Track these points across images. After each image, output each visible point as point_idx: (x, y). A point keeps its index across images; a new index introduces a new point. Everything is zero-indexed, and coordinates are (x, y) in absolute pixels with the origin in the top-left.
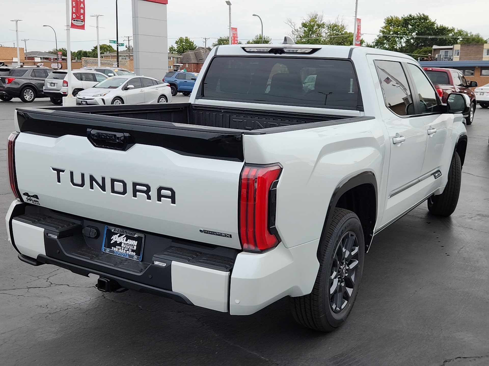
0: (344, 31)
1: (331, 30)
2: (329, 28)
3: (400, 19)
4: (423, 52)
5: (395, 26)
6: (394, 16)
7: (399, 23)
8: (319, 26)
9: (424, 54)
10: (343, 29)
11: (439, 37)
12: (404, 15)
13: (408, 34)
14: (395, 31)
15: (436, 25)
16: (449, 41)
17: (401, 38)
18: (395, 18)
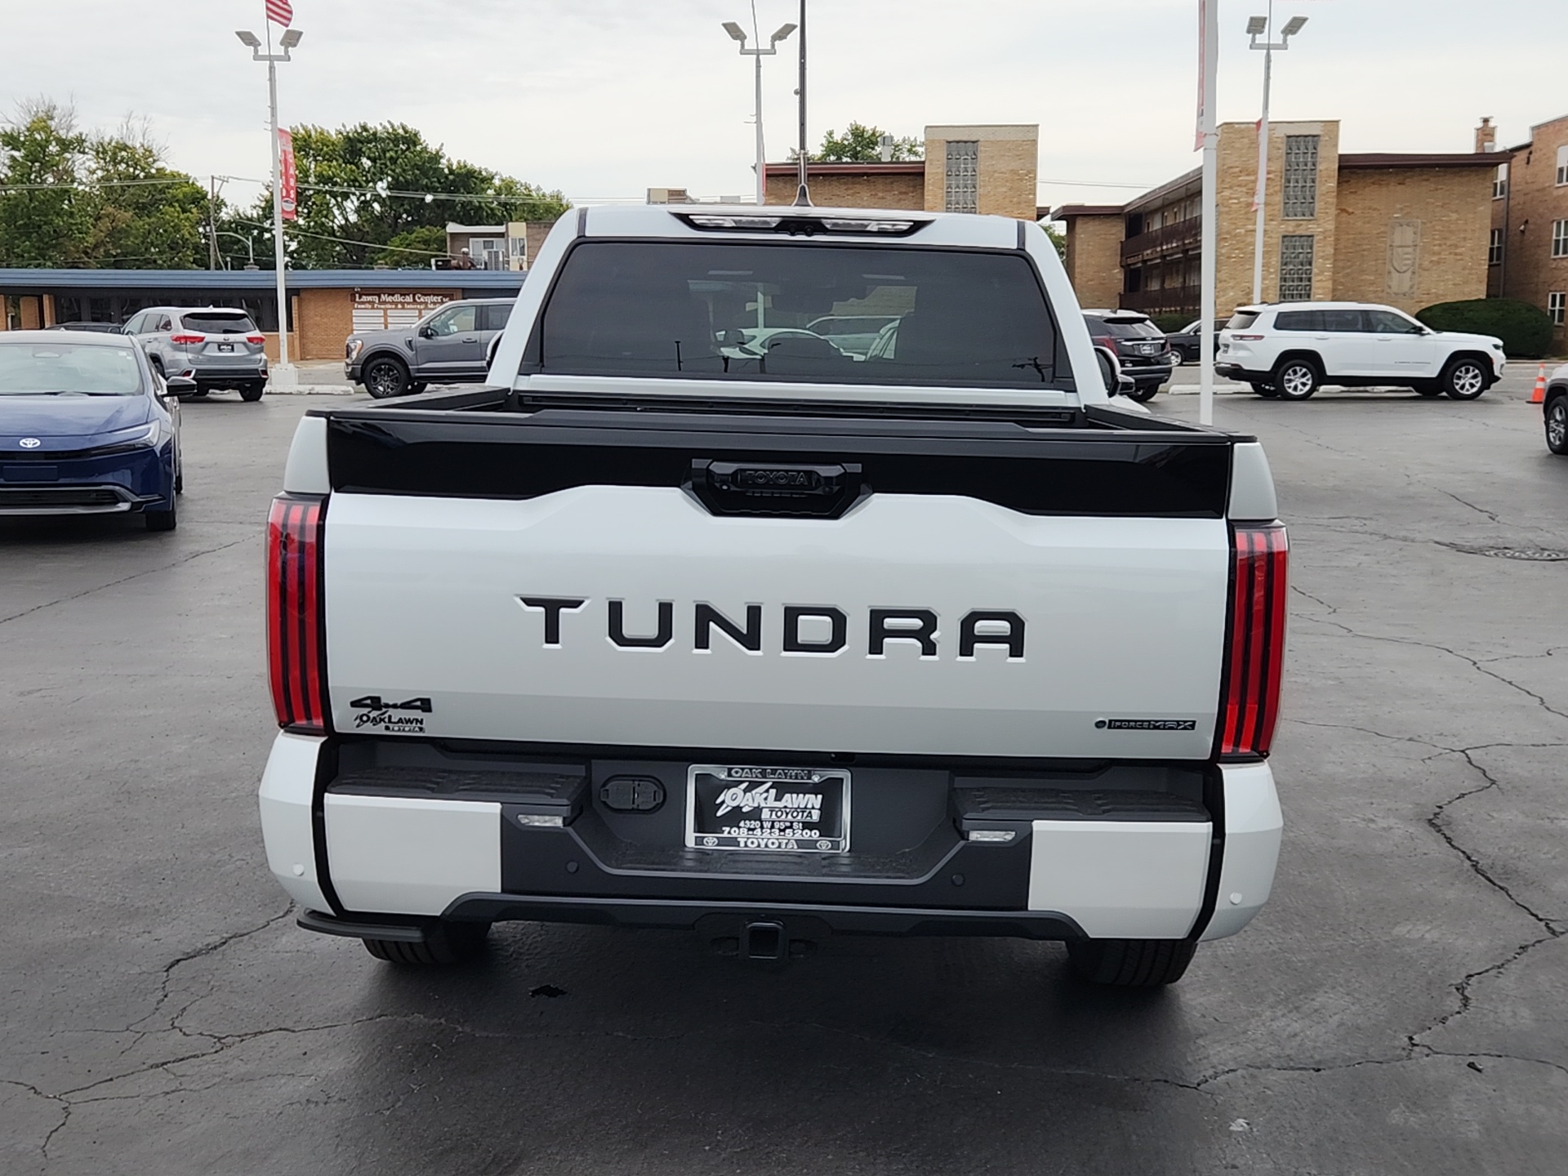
0: (155, 165)
1: (108, 159)
2: (101, 155)
3: (331, 136)
4: (419, 242)
5: (320, 158)
6: (313, 125)
7: (331, 147)
8: (64, 144)
9: (423, 247)
10: (151, 159)
11: (461, 198)
12: (344, 126)
13: (364, 184)
14: (324, 173)
15: (444, 161)
16: (489, 212)
17: (346, 196)
18: (316, 131)
